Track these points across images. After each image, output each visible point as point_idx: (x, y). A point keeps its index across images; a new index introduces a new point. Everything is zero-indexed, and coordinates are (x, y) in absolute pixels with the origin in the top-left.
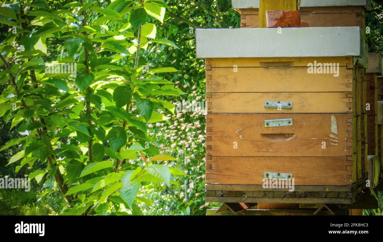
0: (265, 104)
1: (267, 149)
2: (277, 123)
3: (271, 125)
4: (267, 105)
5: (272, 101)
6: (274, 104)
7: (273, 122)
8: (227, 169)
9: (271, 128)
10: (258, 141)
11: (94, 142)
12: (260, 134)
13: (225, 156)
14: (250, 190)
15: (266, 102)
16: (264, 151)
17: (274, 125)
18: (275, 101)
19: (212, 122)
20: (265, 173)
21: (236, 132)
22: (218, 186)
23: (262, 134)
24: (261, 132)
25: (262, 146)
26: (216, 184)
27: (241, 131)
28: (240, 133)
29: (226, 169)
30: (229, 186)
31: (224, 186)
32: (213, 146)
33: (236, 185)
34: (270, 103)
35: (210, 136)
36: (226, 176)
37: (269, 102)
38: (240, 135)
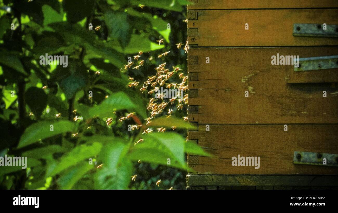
0: (295, 31)
1: (299, 112)
2: (315, 63)
3: (304, 68)
4: (298, 32)
5: (306, 25)
6: (311, 29)
7: (309, 61)
8: (226, 147)
9: (305, 73)
10: (282, 97)
11: (28, 86)
12: (284, 83)
13: (223, 125)
14: (268, 185)
15: (295, 26)
16: (292, 115)
17: (310, 68)
18: (313, 24)
19: (199, 62)
20: (295, 154)
21: (243, 81)
22: (211, 178)
23: (288, 84)
24: (287, 80)
25: (290, 105)
26: (206, 173)
27: (250, 79)
28: (249, 81)
29: (224, 147)
30: (230, 179)
31: (221, 177)
32: (200, 107)
33: (244, 176)
34: (303, 27)
35: (195, 87)
36: (224, 160)
37: (301, 26)
38: (249, 85)
